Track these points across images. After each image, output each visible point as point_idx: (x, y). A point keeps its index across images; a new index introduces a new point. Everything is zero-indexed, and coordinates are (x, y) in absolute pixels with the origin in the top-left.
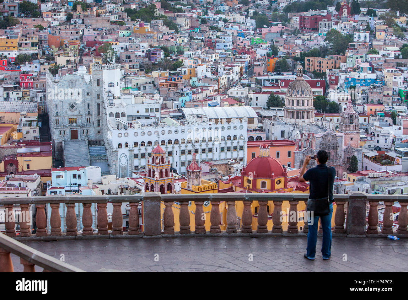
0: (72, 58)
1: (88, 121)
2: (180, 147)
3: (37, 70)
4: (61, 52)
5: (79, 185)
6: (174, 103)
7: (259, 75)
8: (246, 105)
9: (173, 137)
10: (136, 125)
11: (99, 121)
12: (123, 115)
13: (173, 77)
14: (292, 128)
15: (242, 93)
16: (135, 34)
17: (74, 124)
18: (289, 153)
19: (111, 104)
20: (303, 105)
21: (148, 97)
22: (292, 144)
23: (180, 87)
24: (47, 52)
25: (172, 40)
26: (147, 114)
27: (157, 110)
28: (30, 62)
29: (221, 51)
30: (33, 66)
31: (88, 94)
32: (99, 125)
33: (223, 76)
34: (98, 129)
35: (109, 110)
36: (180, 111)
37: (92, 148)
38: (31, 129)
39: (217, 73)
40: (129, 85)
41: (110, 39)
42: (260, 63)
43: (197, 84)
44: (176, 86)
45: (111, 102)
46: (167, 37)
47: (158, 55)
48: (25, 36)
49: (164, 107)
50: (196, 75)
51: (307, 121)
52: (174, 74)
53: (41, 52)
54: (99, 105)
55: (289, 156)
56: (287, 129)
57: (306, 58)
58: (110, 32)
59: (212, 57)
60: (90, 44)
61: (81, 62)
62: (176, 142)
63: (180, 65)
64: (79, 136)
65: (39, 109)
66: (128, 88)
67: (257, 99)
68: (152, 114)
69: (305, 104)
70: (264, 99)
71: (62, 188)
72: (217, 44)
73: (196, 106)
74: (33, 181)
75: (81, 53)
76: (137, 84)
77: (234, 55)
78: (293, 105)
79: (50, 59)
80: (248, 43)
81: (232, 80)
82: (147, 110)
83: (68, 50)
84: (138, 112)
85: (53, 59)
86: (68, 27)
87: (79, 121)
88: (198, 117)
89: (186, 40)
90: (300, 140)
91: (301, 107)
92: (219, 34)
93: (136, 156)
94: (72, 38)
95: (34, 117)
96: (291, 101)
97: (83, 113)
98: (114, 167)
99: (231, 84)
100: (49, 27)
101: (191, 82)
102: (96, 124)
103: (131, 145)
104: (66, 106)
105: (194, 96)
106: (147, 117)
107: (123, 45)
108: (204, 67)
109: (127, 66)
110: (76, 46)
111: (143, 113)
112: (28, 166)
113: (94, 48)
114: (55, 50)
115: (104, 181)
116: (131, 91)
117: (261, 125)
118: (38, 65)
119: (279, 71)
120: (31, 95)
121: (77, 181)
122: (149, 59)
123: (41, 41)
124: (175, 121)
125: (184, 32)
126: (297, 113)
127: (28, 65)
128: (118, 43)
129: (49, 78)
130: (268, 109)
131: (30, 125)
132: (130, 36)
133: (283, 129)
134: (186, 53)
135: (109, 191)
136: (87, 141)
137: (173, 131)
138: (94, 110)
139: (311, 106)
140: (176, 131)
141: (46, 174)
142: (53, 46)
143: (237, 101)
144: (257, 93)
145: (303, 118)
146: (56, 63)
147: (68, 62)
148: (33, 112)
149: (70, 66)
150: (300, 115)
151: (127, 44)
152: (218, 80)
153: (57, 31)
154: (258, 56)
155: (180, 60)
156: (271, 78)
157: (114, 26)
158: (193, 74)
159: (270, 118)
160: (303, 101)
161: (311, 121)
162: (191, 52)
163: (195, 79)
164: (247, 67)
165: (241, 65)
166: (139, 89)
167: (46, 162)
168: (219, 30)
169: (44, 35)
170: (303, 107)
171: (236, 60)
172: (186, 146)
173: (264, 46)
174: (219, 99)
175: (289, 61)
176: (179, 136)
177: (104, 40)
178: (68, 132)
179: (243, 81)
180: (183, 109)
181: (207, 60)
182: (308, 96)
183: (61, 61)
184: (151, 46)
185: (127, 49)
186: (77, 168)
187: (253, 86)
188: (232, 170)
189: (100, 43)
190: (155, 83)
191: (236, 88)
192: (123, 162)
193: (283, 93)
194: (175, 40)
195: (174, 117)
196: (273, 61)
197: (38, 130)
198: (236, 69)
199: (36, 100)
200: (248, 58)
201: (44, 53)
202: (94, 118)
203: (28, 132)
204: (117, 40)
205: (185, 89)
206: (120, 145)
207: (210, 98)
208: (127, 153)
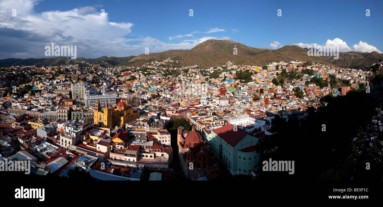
3: (69, 83)
4: (74, 79)
7: (116, 85)
15: (113, 89)
18: (125, 102)
19: (86, 90)
34: (83, 96)
35: (85, 92)
38: (67, 96)
51: (128, 94)
52: (98, 85)
56: (124, 96)
57: (126, 81)
62: (100, 99)
64: (78, 97)
65: (70, 91)
75: (78, 79)
78: (125, 91)
79: (72, 81)
83: (76, 79)
87: (78, 94)
93: (92, 102)
95: (68, 93)
97: (79, 92)
103: (90, 99)
111: (93, 93)
112: (67, 104)
119: (120, 84)
126: (126, 93)
127: (67, 82)
129: (72, 85)
130: (119, 92)
135: (86, 110)
136: (80, 99)
138: (82, 92)
139: (128, 91)
140: (101, 97)
144: (116, 89)
151: (88, 78)
152: (108, 86)
163: (103, 86)
164: (114, 83)
167: (71, 103)
172: (103, 100)
178: (76, 97)
182: (127, 89)
183: (74, 81)
187: (115, 87)
190: (95, 86)
197: (69, 96)
199: (69, 89)
201: (70, 80)
202: (82, 94)
206: (88, 100)
208: (90, 101)
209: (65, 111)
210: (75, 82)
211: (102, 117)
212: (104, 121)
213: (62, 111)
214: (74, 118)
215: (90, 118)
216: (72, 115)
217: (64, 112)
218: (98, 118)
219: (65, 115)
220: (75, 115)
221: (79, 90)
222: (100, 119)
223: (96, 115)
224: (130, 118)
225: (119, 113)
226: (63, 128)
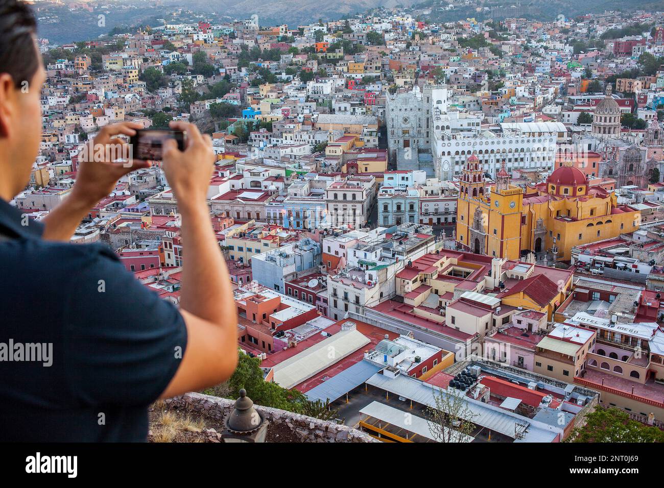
0: (408, 80)
1: (419, 132)
2: (495, 156)
3: (379, 89)
4: (400, 75)
5: (407, 186)
6: (494, 118)
7: (573, 95)
8: (558, 121)
9: (489, 148)
10: (458, 137)
11: (428, 132)
12: (448, 127)
13: (494, 96)
14: (599, 142)
15: (556, 111)
16: (463, 59)
17: (407, 135)
18: (594, 164)
19: (438, 119)
20: (610, 121)
21: (472, 113)
22: (598, 156)
23: (500, 105)
24: (388, 75)
25: (496, 64)
26: (469, 127)
27: (478, 125)
28: (374, 82)
29: (539, 74)
30: (376, 86)
31: (419, 109)
32: (428, 136)
33: (539, 96)
34: (427, 139)
35: (436, 123)
36: (498, 125)
37: (421, 155)
38: (371, 139)
39: (533, 92)
40: (456, 103)
41: (442, 63)
42: (573, 85)
43: (516, 102)
44: (497, 104)
45: (438, 116)
46: (492, 62)
47: (482, 78)
48: (370, 61)
49: (485, 122)
50: (515, 95)
51: (613, 136)
52: (496, 94)
53: (383, 75)
54: (428, 119)
55: (594, 167)
56: (594, 142)
57: (618, 80)
58: (443, 57)
59: (530, 80)
60: (425, 68)
61: (416, 83)
62: (492, 151)
63: (502, 86)
64: (410, 145)
65: (379, 122)
66: (455, 106)
67: (569, 116)
68: (473, 128)
69: (613, 120)
70: (574, 116)
71: (392, 188)
72: (537, 68)
73: (513, 122)
74: (369, 181)
75: (417, 75)
76: (463, 102)
77: (551, 78)
78: (601, 121)
79: (391, 80)
80: (565, 67)
81: (548, 99)
82: (469, 124)
83: (406, 73)
84: (462, 125)
85: (393, 81)
86: (407, 53)
87: (411, 132)
88: (513, 131)
89: (509, 65)
90: (605, 153)
91: (608, 123)
92: (539, 59)
93: (457, 163)
94: (410, 62)
95: (375, 128)
96: (599, 118)
97: (414, 126)
98: (438, 171)
99: (546, 102)
100: (391, 53)
101: (510, 100)
102: (425, 135)
103: (453, 153)
104: (401, 120)
105: (512, 113)
106: (470, 130)
107: (453, 69)
108: (522, 88)
109: (455, 87)
110: (413, 70)
111: (465, 126)
112: (366, 170)
113: (428, 71)
114: (394, 73)
115: (428, 183)
116: (458, 108)
117: (571, 138)
118: (380, 85)
119: (591, 91)
120: (373, 110)
121: (405, 182)
122: (475, 81)
123: (383, 65)
124: (493, 134)
125: (508, 58)
126: (605, 128)
127: (372, 86)
128: (448, 67)
129: (388, 96)
130: (578, 125)
131: (371, 135)
132: (460, 61)
133: (590, 143)
134: (508, 75)
135: (432, 191)
136: (417, 150)
137: (490, 142)
138: (423, 123)
139: (618, 122)
140: (493, 143)
141: (380, 176)
142: (393, 70)
143: (550, 117)
144: (569, 111)
145: (609, 133)
146: (395, 84)
147: (405, 83)
148: (374, 124)
149: (407, 87)
150: (607, 130)
151: (457, 68)
152: (534, 99)
153: (397, 57)
154: (573, 78)
155: (502, 82)
156: (583, 97)
157: (446, 52)
158: (512, 93)
159: (578, 133)
160: (610, 118)
161: (617, 135)
162: (512, 75)
163: (513, 98)
164: (562, 88)
165: (556, 86)
166: (464, 106)
167: (381, 166)
168: (540, 56)
169: (386, 60)
170: (610, 124)
171: (553, 82)
172: (501, 156)
173: (579, 69)
174: (533, 115)
175: (601, 82)
176: (495, 147)
177: (437, 65)
178: (402, 141)
179: (557, 100)
180: (501, 124)
181: (526, 82)
182: (615, 113)
183: (400, 82)
184: (477, 70)
185: (456, 72)
186: (406, 172)
187: (566, 104)
188: (540, 177)
189: (433, 67)
190: (479, 102)
191: (550, 106)
192: (446, 167)
193: (593, 111)
194: (499, 64)
195: (493, 130)
196: (586, 82)
197: (377, 139)
198: (552, 90)
199: (377, 114)
200: (563, 80)
201: (385, 76)
202: (423, 131)
203: (368, 141)
204: (448, 65)
205: (504, 107)
206: (443, 153)
207: (526, 115)
208: (450, 160)
209: (354, 196)
210: (403, 84)
212: (492, 231)
213: (345, 196)
214: (386, 218)
215: (446, 219)
216: (381, 208)
217: (349, 198)
218: (471, 221)
219: (354, 210)
220: (389, 209)
221: (411, 115)
222: (478, 225)
223: (463, 211)
224: (596, 228)
225: (552, 209)
226: (340, 255)
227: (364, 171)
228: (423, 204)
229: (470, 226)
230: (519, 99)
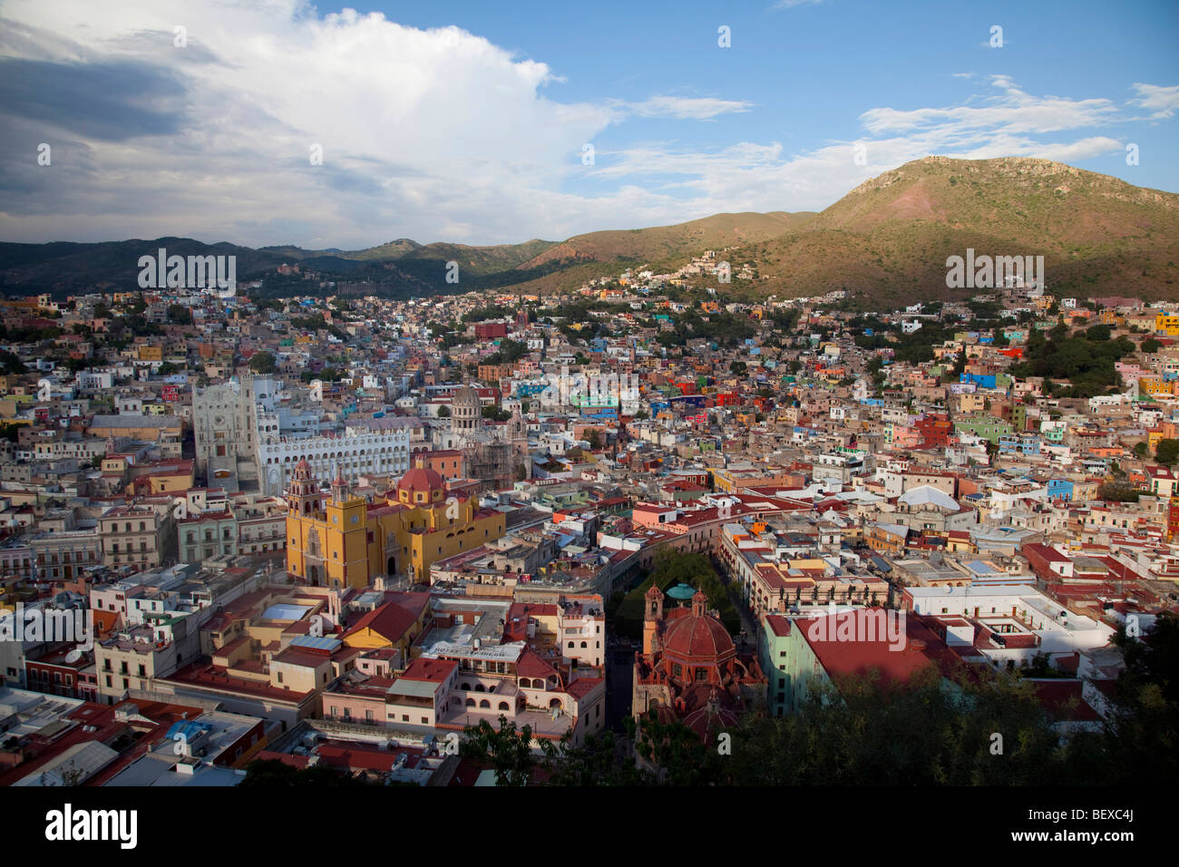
0: (224, 368)
1: (237, 435)
2: (337, 461)
3: (184, 381)
4: (213, 362)
6: (337, 414)
7: (431, 384)
8: (414, 415)
9: (329, 451)
10: (288, 439)
11: (248, 435)
12: (275, 428)
13: (337, 388)
14: (459, 438)
15: (411, 403)
17: (222, 439)
18: (455, 463)
19: (262, 417)
20: (470, 413)
21: (308, 409)
22: (459, 454)
23: (344, 398)
24: (196, 362)
26: (304, 427)
27: (314, 423)
28: (176, 372)
30: (179, 377)
31: (237, 406)
32: (249, 440)
34: (248, 444)
35: (259, 423)
36: (342, 422)
37: (240, 464)
38: (172, 446)
39: (384, 382)
42: (431, 372)
43: (363, 394)
44: (339, 397)
45: (262, 414)
46: (333, 346)
47: (322, 365)
48: (172, 344)
49: (325, 419)
50: (361, 386)
51: (474, 430)
52: (338, 385)
53: (189, 362)
54: (248, 418)
55: (455, 466)
56: (454, 439)
57: (480, 367)
60: (247, 354)
61: (234, 372)
62: (332, 455)
63: (345, 375)
64: (226, 452)
65: (184, 423)
68: (309, 427)
69: (473, 412)
70: (434, 409)
72: (389, 354)
74: (167, 503)
75: (236, 363)
78: (461, 414)
79: (200, 369)
81: (401, 390)
82: (303, 423)
83: (221, 359)
84: (294, 425)
85: (203, 370)
86: (222, 334)
87: (226, 436)
88: (358, 429)
89: (354, 350)
90: (467, 450)
91: (468, 416)
93: (287, 472)
94: (227, 346)
95: (178, 432)
96: (458, 410)
97: (231, 427)
98: (263, 484)
100: (201, 335)
101: (356, 392)
102: (246, 439)
103: (282, 460)
104: (212, 420)
105: (359, 407)
106: (304, 430)
108: (370, 377)
109: (286, 378)
110: (231, 356)
111: (299, 426)
112: (163, 487)
113: (251, 358)
114: (205, 360)
118: (185, 376)
119: (452, 380)
122: (312, 369)
123: (189, 350)
125: (353, 342)
126: (465, 422)
127: (173, 376)
131: (171, 441)
132: (292, 344)
133: (450, 439)
134: (353, 363)
135: (255, 511)
136: (235, 457)
137: (329, 444)
138: (243, 423)
139: (479, 414)
140: (333, 445)
141: (181, 495)
142: (204, 356)
144: (426, 403)
145: (470, 426)
146: (206, 374)
147: (220, 372)
148: (176, 427)
149: (222, 377)
150: (467, 424)
151: (289, 353)
153: (210, 340)
155: (345, 371)
157: (275, 334)
158: (358, 385)
159: (437, 428)
160: (470, 410)
161: (478, 429)
162: (357, 362)
163: (360, 390)
164: (418, 377)
166: (299, 401)
167: (183, 482)
169: (194, 343)
170: (470, 416)
174: (384, 409)
177: (264, 349)
178: (214, 449)
179: (412, 391)
180: (345, 421)
181: (375, 370)
183: (212, 372)
184: (314, 356)
185: (288, 359)
187: (423, 395)
190: (317, 394)
191: (404, 398)
192: (274, 479)
193: (451, 402)
194: (343, 350)
196: (446, 370)
197: (180, 447)
198: (406, 379)
199: (180, 414)
201: (192, 364)
202: (243, 433)
203: (167, 449)
206: (269, 460)
208: (279, 470)
209: (143, 525)
210: (216, 374)
211: (323, 541)
212: (330, 555)
213: (129, 525)
216: (183, 539)
217: (136, 527)
218: (305, 544)
219: (143, 545)
220: (196, 538)
221: (228, 414)
222: (314, 549)
223: (293, 533)
224: (457, 538)
225: (405, 520)
226: (118, 609)
227: (160, 491)
228: (243, 528)
229: (304, 551)
230: (366, 390)
